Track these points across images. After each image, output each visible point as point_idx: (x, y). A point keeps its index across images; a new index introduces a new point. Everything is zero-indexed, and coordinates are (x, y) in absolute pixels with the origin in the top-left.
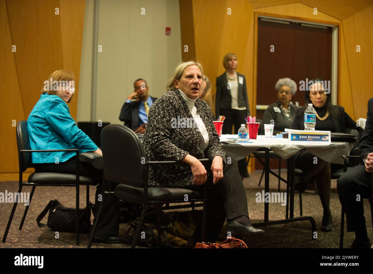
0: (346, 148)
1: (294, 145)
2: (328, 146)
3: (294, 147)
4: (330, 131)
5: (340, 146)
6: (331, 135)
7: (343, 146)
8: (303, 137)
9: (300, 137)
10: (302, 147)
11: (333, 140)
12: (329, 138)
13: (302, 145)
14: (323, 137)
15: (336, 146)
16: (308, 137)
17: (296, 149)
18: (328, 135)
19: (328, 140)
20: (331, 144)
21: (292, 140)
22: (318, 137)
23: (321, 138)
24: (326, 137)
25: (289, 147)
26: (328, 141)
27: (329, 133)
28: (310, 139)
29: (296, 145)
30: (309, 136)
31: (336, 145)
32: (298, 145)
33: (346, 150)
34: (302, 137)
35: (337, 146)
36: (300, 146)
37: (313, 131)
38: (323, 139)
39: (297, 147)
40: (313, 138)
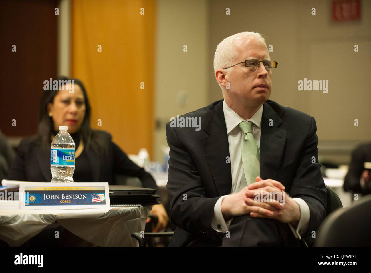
0: (139, 216)
1: (35, 216)
2: (105, 215)
3: (36, 220)
4: (108, 183)
5: (128, 213)
6: (110, 191)
7: (133, 212)
8: (51, 197)
9: (45, 197)
10: (52, 219)
11: (115, 200)
12: (106, 197)
13: (52, 215)
14: (92, 196)
15: (121, 213)
16: (61, 197)
17: (39, 224)
18: (103, 192)
19: (105, 201)
20: (111, 211)
22: (84, 196)
23: (89, 198)
24: (100, 195)
25: (25, 220)
26: (103, 203)
27: (105, 186)
28: (65, 200)
29: (40, 215)
30: (63, 195)
31: (120, 211)
32: (44, 215)
33: (139, 221)
34: (48, 197)
35: (123, 212)
36: (47, 217)
37: (70, 184)
38: (94, 200)
39: (42, 219)
40: (72, 198)
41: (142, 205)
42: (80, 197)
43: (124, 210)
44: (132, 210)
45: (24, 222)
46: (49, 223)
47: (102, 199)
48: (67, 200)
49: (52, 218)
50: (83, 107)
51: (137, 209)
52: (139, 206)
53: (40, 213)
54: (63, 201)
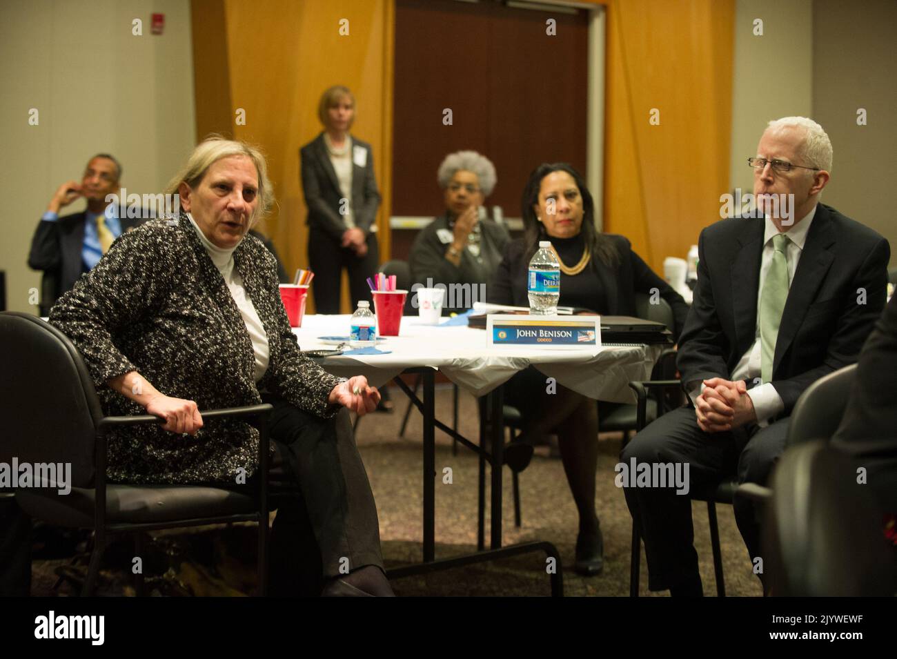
0: (643, 359)
1: (502, 359)
2: (593, 358)
3: (503, 364)
4: (598, 316)
5: (627, 355)
6: (602, 325)
7: (633, 354)
8: (526, 333)
9: (519, 333)
10: (524, 364)
11: (607, 337)
12: (597, 335)
13: (524, 359)
14: (579, 333)
15: (616, 356)
16: (538, 334)
17: (508, 369)
18: (593, 328)
19: (594, 340)
20: (602, 353)
21: (495, 342)
22: (567, 334)
23: (575, 335)
24: (588, 332)
25: (490, 364)
26: (593, 342)
27: (595, 320)
28: (544, 337)
29: (509, 358)
30: (541, 331)
31: (616, 351)
32: (513, 358)
33: (642, 365)
34: (522, 333)
35: (618, 355)
36: (517, 361)
37: (553, 316)
38: (581, 338)
39: (511, 363)
40: (552, 335)
41: (646, 344)
42: (563, 334)
43: (620, 352)
44: (632, 351)
45: (488, 367)
46: (521, 369)
47: (592, 337)
48: (546, 338)
49: (523, 361)
50: (579, 199)
51: (640, 350)
52: (643, 347)
53: (509, 356)
54: (541, 340)
